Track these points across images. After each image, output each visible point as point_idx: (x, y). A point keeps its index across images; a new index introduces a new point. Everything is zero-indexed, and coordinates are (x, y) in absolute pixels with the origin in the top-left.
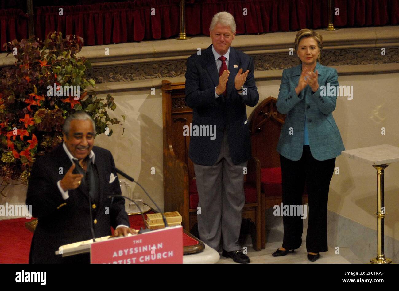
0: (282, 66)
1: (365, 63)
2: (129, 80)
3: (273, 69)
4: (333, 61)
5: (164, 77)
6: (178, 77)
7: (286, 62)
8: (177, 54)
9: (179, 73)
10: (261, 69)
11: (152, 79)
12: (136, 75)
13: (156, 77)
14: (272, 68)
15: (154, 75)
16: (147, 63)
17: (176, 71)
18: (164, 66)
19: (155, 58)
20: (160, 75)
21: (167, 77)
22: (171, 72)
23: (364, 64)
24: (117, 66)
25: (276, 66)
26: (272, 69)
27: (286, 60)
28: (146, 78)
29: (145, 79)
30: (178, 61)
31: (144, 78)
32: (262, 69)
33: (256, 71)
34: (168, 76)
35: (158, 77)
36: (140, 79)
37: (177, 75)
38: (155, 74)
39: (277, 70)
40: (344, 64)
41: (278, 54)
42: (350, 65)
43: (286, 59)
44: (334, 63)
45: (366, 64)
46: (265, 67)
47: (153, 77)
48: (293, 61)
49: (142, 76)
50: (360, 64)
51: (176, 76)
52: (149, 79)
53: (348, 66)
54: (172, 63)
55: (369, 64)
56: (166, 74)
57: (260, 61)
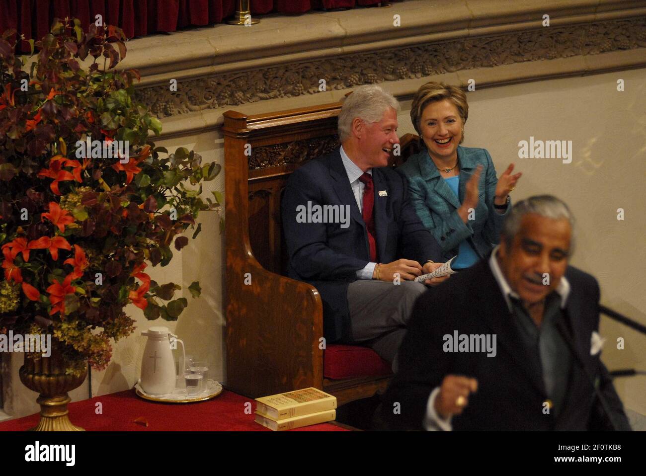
0: (428, 68)
1: (569, 55)
2: (161, 115)
3: (413, 76)
4: (516, 54)
5: (223, 104)
6: (248, 103)
7: (435, 60)
8: (253, 55)
9: (248, 96)
10: (391, 77)
11: (202, 111)
12: (174, 105)
13: (209, 107)
14: (410, 74)
15: (206, 103)
16: (197, 79)
17: (244, 92)
18: (225, 83)
19: (214, 67)
20: (216, 102)
21: (227, 104)
22: (236, 95)
23: (567, 56)
24: (146, 87)
25: (418, 69)
26: (410, 77)
27: (436, 56)
28: (191, 110)
29: (190, 112)
30: (252, 70)
31: (188, 110)
32: (393, 78)
33: (382, 82)
34: (229, 103)
35: (212, 105)
36: (179, 112)
37: (244, 100)
38: (207, 99)
39: (418, 78)
40: (533, 59)
41: (424, 45)
42: (543, 59)
43: (435, 53)
44: (516, 58)
45: (571, 56)
46: (400, 73)
47: (203, 106)
48: (446, 58)
49: (184, 106)
50: (561, 56)
51: (243, 102)
52: (196, 112)
53: (539, 61)
54: (241, 75)
55: (576, 55)
56: (227, 99)
57: (391, 62)
